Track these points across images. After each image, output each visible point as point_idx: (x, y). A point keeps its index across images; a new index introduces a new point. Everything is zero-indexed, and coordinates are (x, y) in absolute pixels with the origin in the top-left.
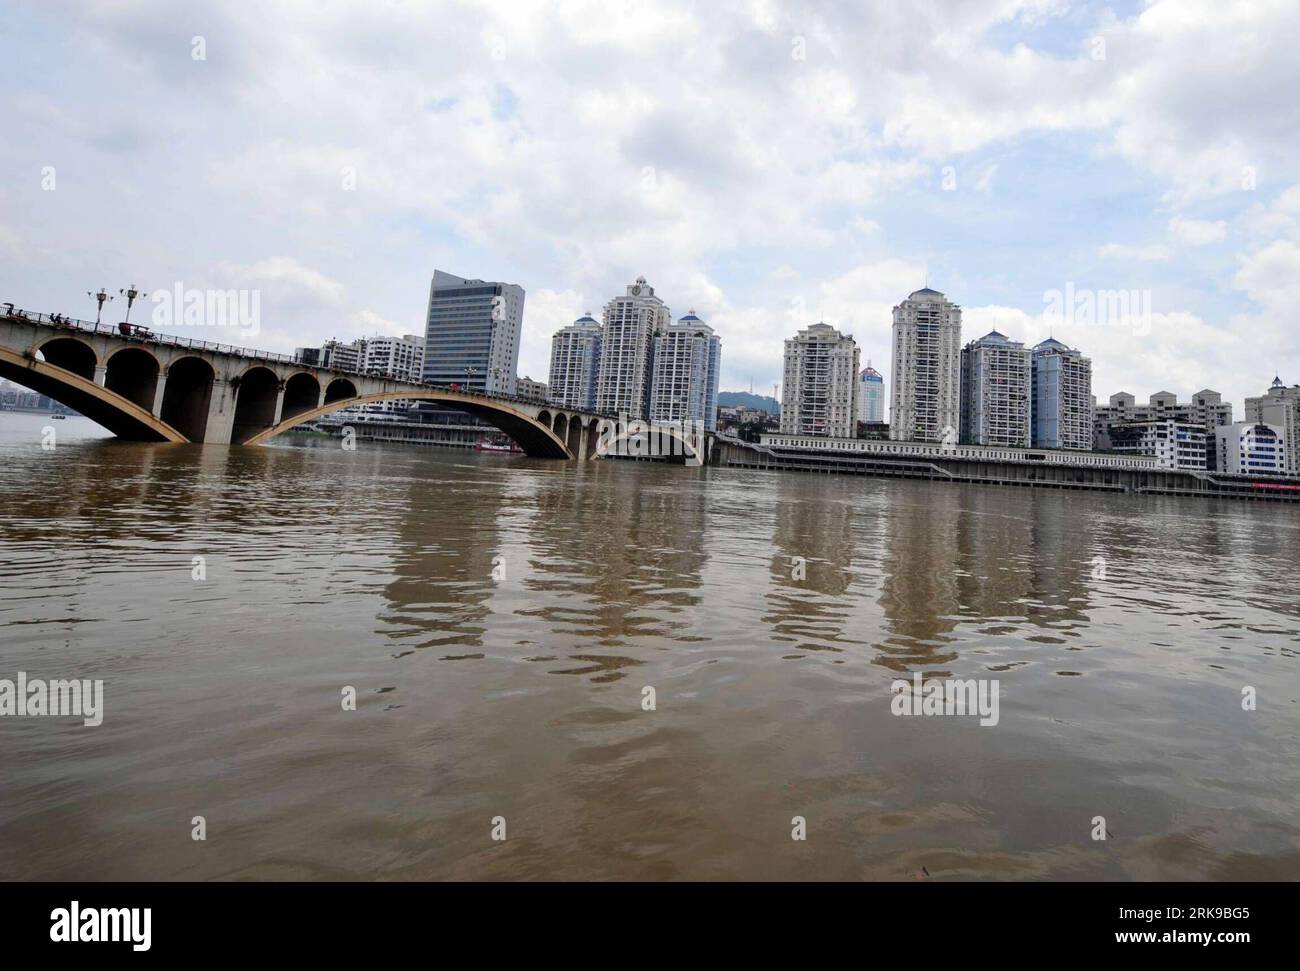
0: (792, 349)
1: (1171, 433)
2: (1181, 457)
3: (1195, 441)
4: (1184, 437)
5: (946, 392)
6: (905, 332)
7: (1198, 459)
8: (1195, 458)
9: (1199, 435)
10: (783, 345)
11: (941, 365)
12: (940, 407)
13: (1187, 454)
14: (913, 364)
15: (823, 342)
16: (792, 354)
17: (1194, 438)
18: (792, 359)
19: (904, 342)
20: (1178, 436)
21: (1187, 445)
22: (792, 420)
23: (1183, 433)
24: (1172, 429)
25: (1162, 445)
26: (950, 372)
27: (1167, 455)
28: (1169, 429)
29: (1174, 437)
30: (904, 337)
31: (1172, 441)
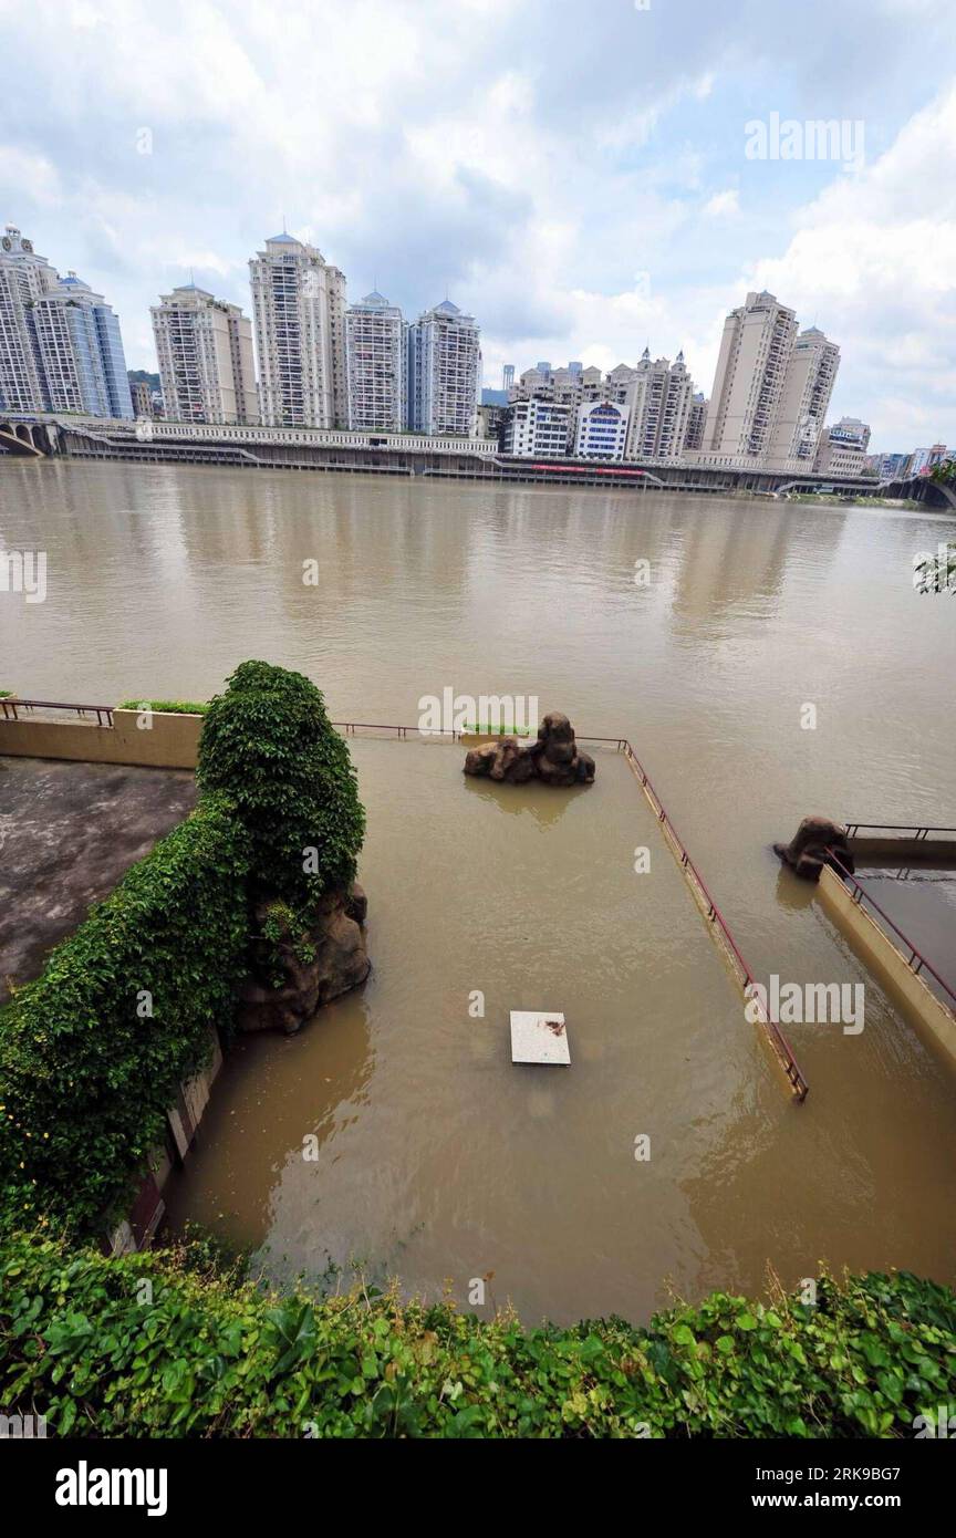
0: (159, 320)
1: (533, 414)
2: (540, 440)
3: (556, 423)
4: (544, 418)
5: (311, 370)
6: (261, 295)
7: (558, 442)
8: (554, 441)
9: (561, 416)
10: (149, 316)
11: (303, 337)
12: (306, 387)
13: (547, 437)
14: (274, 337)
15: (187, 310)
16: (159, 326)
17: (554, 419)
18: (161, 332)
19: (263, 308)
20: (539, 417)
21: (548, 427)
22: (173, 405)
23: (543, 414)
24: (533, 410)
25: (522, 427)
26: (314, 345)
27: (527, 437)
28: (530, 410)
29: (534, 418)
30: (262, 302)
31: (532, 423)
